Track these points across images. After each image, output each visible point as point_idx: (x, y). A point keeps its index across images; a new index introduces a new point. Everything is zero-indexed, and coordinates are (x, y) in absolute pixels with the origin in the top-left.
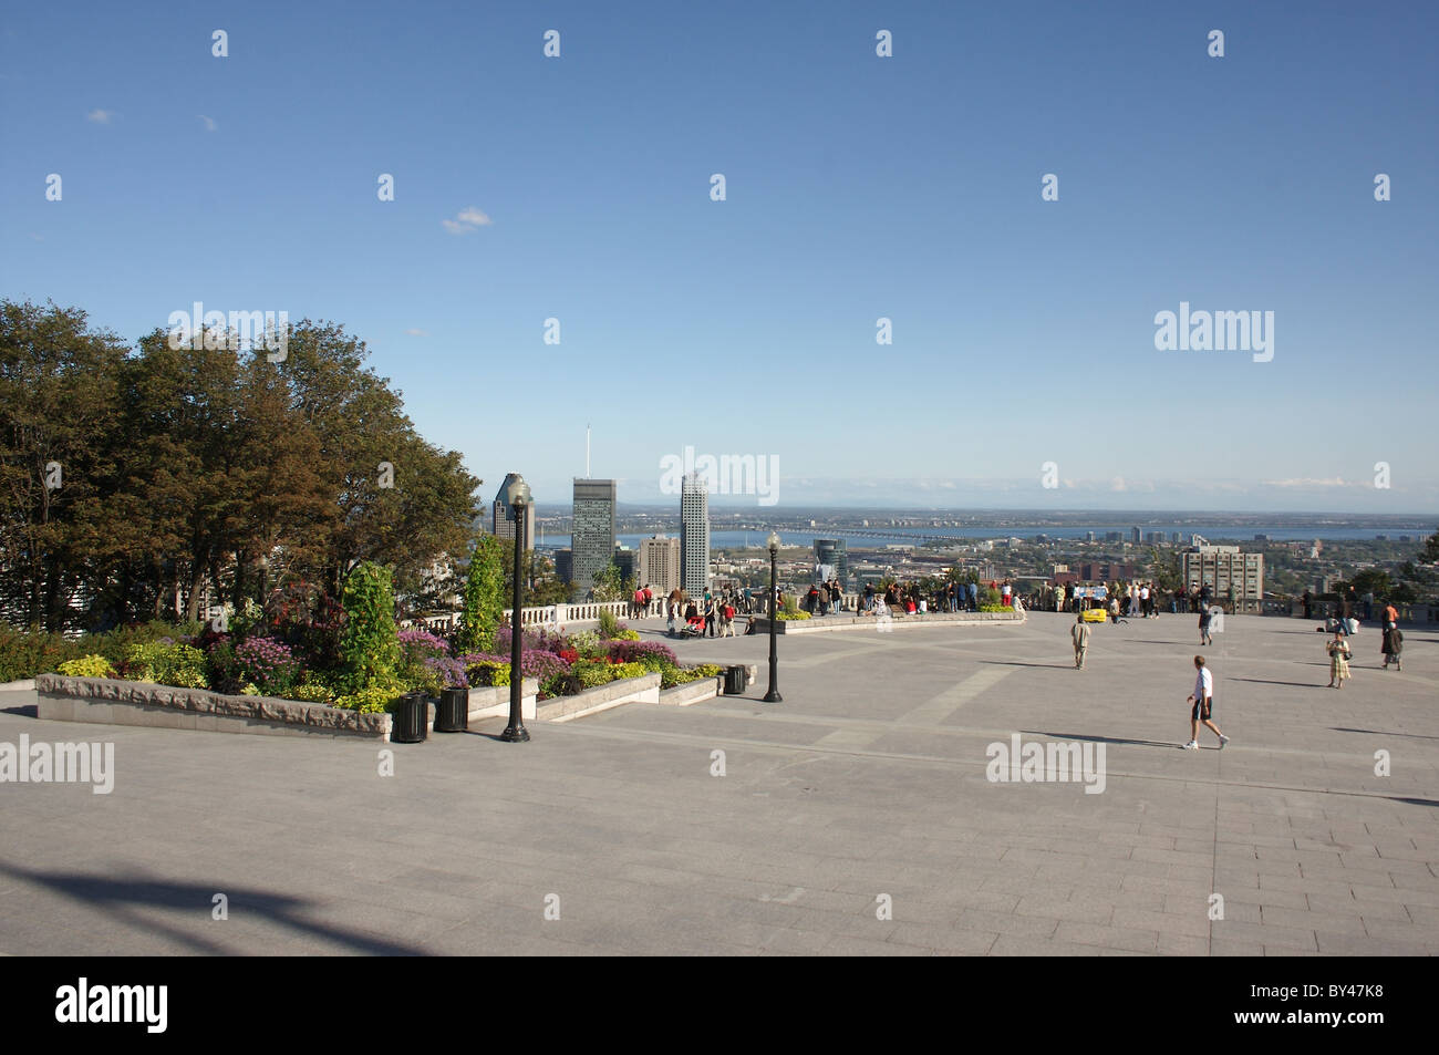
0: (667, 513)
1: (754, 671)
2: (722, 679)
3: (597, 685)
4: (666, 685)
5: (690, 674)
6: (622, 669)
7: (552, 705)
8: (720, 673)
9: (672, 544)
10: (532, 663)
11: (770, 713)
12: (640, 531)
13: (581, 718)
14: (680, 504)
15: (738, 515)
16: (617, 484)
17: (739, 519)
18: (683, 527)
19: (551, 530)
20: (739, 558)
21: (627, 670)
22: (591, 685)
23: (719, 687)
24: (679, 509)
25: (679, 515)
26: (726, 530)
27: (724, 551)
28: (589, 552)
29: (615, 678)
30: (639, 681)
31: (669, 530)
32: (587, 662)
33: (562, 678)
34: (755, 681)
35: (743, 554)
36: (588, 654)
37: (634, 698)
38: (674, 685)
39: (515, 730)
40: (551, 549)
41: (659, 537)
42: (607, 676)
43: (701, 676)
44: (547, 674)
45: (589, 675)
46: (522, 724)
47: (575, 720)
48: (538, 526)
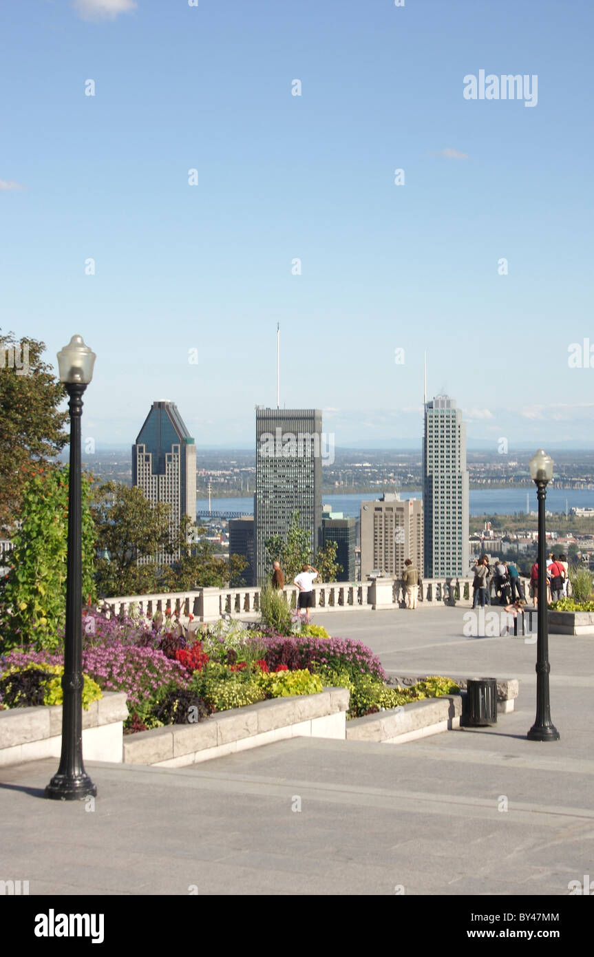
0: (402, 461)
1: (513, 689)
2: (458, 701)
3: (235, 707)
4: (359, 710)
5: (405, 693)
6: (283, 681)
7: (151, 740)
8: (454, 691)
9: (411, 509)
10: (122, 667)
11: (537, 758)
12: (360, 490)
13: (206, 762)
14: (420, 446)
15: (513, 464)
16: (324, 416)
17: (515, 469)
18: (428, 483)
19: (222, 489)
20: (518, 530)
21: (290, 682)
22: (227, 706)
23: (452, 714)
24: (421, 455)
25: (420, 464)
26: (495, 487)
27: (492, 520)
28: (281, 522)
29: (269, 696)
30: (310, 700)
31: (406, 487)
32: (223, 668)
33: (174, 694)
34: (515, 706)
35: (523, 525)
36: (230, 657)
37: (302, 729)
38: (374, 710)
39: (69, 780)
40: (224, 518)
41: (389, 498)
42: (254, 689)
43: (421, 695)
44: (145, 684)
45: (222, 690)
46: (82, 767)
47: (194, 765)
48: (202, 483)
